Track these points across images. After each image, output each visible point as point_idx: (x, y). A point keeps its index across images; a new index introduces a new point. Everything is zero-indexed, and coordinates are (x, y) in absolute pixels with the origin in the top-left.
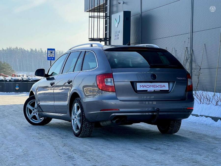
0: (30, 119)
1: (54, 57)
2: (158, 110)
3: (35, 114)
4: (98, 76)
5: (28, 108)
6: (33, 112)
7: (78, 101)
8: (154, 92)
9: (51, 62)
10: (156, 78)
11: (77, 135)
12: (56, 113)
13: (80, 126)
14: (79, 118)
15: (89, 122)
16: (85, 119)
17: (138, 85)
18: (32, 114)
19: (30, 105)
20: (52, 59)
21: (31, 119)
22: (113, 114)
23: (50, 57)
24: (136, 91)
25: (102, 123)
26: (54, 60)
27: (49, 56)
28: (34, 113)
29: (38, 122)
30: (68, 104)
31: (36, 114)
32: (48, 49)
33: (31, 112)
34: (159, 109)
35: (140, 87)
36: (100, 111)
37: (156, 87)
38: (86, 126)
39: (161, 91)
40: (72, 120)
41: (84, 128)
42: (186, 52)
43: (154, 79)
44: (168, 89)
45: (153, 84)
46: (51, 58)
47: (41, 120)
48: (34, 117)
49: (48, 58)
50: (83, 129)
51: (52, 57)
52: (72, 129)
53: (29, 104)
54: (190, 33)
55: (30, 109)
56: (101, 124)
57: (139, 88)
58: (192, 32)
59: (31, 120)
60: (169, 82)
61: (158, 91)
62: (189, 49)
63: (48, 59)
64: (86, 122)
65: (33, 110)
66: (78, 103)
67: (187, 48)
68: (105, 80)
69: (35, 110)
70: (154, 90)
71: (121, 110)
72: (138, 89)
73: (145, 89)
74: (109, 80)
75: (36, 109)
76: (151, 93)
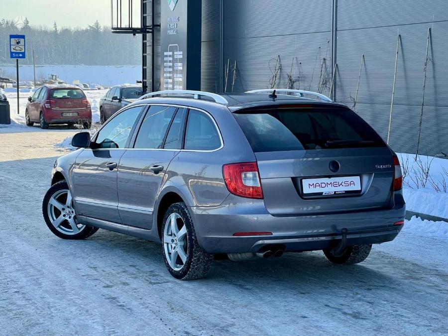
0: (56, 227)
1: (23, 51)
2: (345, 231)
3: (67, 218)
4: (227, 166)
5: (51, 205)
6: (63, 213)
7: (178, 210)
8: (335, 196)
9: (19, 61)
10: (339, 167)
11: (178, 276)
12: (122, 224)
13: (184, 259)
14: (182, 243)
15: (204, 252)
16: (197, 247)
17: (305, 183)
18: (62, 218)
19: (57, 199)
20: (21, 55)
21: (59, 227)
22: (260, 242)
23: (15, 51)
24: (302, 195)
25: (232, 255)
26: (24, 57)
27: (13, 51)
28: (64, 216)
29: (73, 234)
30: (153, 212)
31: (70, 217)
32: (12, 37)
33: (58, 213)
34: (346, 229)
35: (308, 187)
36: (233, 235)
37: (338, 185)
38: (199, 259)
39: (347, 192)
40: (165, 245)
41: (194, 264)
42: (323, 69)
43: (335, 170)
44: (360, 189)
45: (333, 180)
46: (19, 53)
47: (79, 229)
48: (65, 224)
49: (12, 53)
50: (193, 266)
51: (19, 51)
52: (165, 262)
53: (54, 198)
54: (332, 32)
55: (55, 208)
56: (230, 256)
57: (306, 190)
58: (336, 29)
59: (59, 229)
60: (361, 176)
61: (342, 193)
62: (329, 63)
63: (12, 57)
64: (198, 251)
65: (63, 209)
66: (179, 213)
67: (324, 59)
68: (243, 176)
69: (67, 210)
70: (335, 192)
71: (275, 234)
72: (305, 192)
73: (318, 190)
74: (250, 175)
75: (68, 207)
76: (329, 197)
